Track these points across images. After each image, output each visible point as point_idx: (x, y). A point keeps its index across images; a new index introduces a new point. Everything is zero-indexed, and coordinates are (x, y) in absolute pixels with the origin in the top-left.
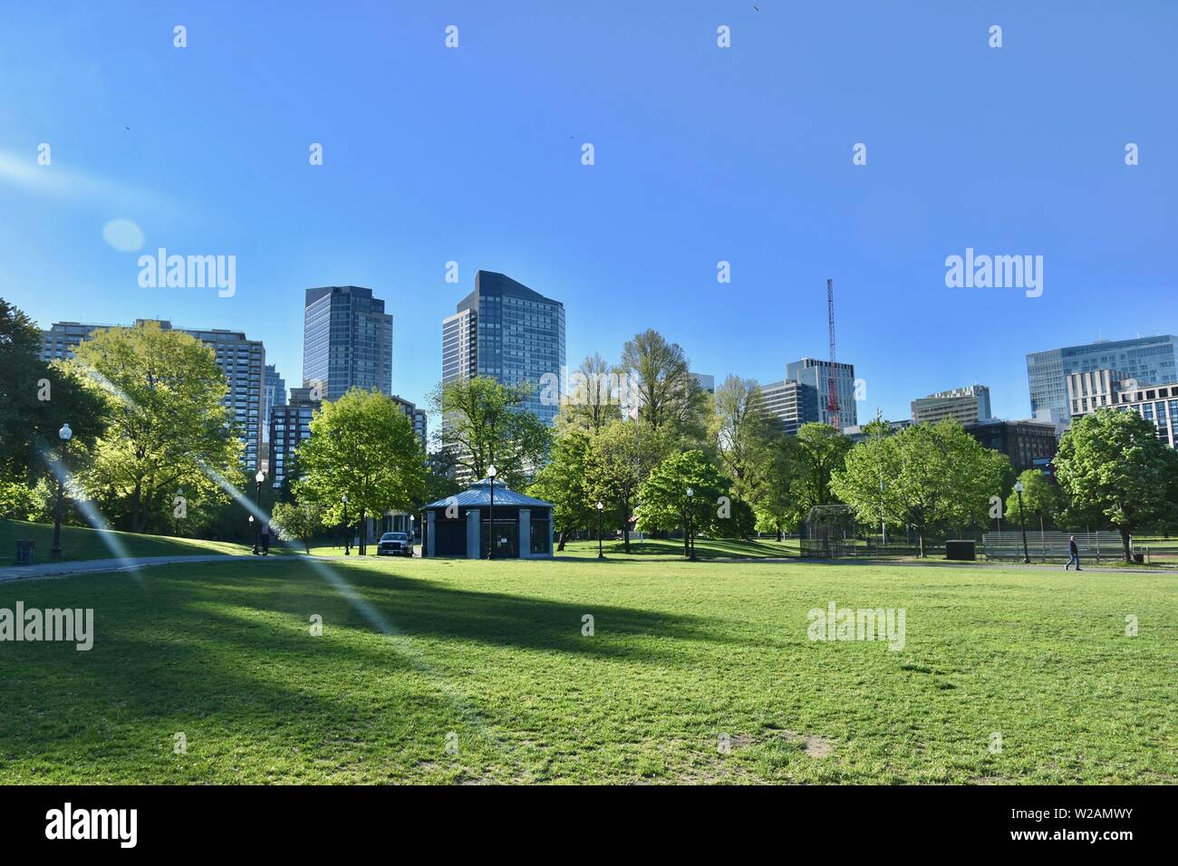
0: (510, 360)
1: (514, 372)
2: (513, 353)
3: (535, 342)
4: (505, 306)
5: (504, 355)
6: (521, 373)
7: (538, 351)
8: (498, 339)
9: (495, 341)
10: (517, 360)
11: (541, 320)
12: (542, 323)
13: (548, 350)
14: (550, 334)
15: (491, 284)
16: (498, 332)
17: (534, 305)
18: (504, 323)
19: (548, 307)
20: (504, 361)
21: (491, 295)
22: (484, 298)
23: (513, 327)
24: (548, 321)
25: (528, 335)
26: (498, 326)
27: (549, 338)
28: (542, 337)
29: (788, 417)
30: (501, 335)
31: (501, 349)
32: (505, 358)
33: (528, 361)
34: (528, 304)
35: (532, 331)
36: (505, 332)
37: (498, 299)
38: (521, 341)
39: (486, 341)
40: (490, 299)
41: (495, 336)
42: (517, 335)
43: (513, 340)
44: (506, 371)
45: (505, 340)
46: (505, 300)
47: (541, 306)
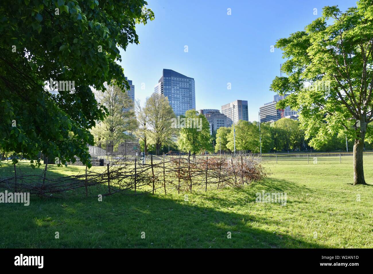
1: (176, 102)
2: (176, 96)
3: (183, 92)
4: (172, 80)
5: (172, 96)
6: (178, 102)
7: (185, 95)
9: (169, 92)
10: (177, 98)
11: (185, 84)
12: (187, 85)
13: (188, 94)
15: (168, 73)
16: (170, 89)
17: (183, 79)
18: (172, 86)
19: (188, 80)
20: (172, 99)
21: (167, 77)
22: (165, 78)
23: (175, 87)
25: (181, 90)
26: (170, 87)
27: (188, 90)
28: (186, 90)
29: (274, 114)
31: (171, 94)
32: (173, 98)
33: (181, 98)
34: (180, 79)
35: (182, 88)
36: (173, 89)
37: (170, 78)
38: (178, 92)
39: (166, 92)
42: (177, 90)
43: (175, 91)
44: (173, 102)
45: (173, 92)
46: (172, 78)
47: (185, 80)
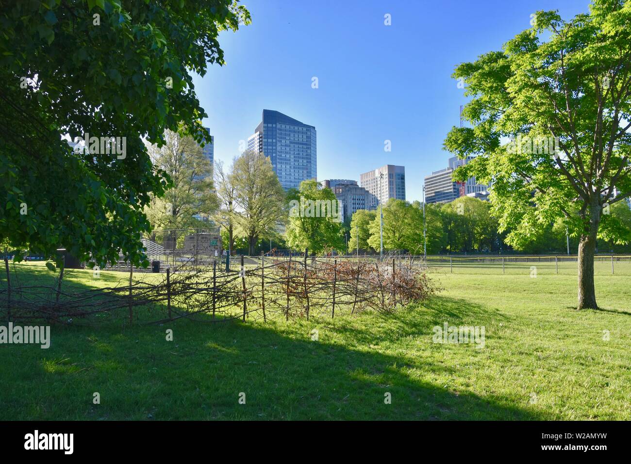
0: (281, 159)
1: (284, 166)
2: (283, 155)
3: (296, 149)
4: (278, 129)
5: (278, 157)
6: (288, 167)
7: (299, 154)
8: (274, 148)
9: (272, 149)
10: (285, 160)
11: (300, 136)
12: (302, 138)
13: (305, 154)
14: (306, 144)
15: (270, 117)
16: (274, 144)
17: (296, 128)
18: (278, 139)
19: (305, 129)
20: (278, 160)
21: (270, 123)
22: (266, 125)
23: (283, 141)
24: (305, 137)
25: (292, 145)
26: (274, 141)
27: (305, 147)
28: (301, 146)
30: (276, 146)
31: (276, 153)
32: (278, 158)
33: (292, 160)
34: (292, 127)
35: (295, 143)
36: (279, 144)
37: (274, 125)
38: (288, 149)
39: (267, 149)
40: (270, 125)
41: (272, 146)
42: (286, 146)
43: (283, 148)
44: (279, 166)
45: (279, 148)
46: (279, 126)
47: (300, 129)
